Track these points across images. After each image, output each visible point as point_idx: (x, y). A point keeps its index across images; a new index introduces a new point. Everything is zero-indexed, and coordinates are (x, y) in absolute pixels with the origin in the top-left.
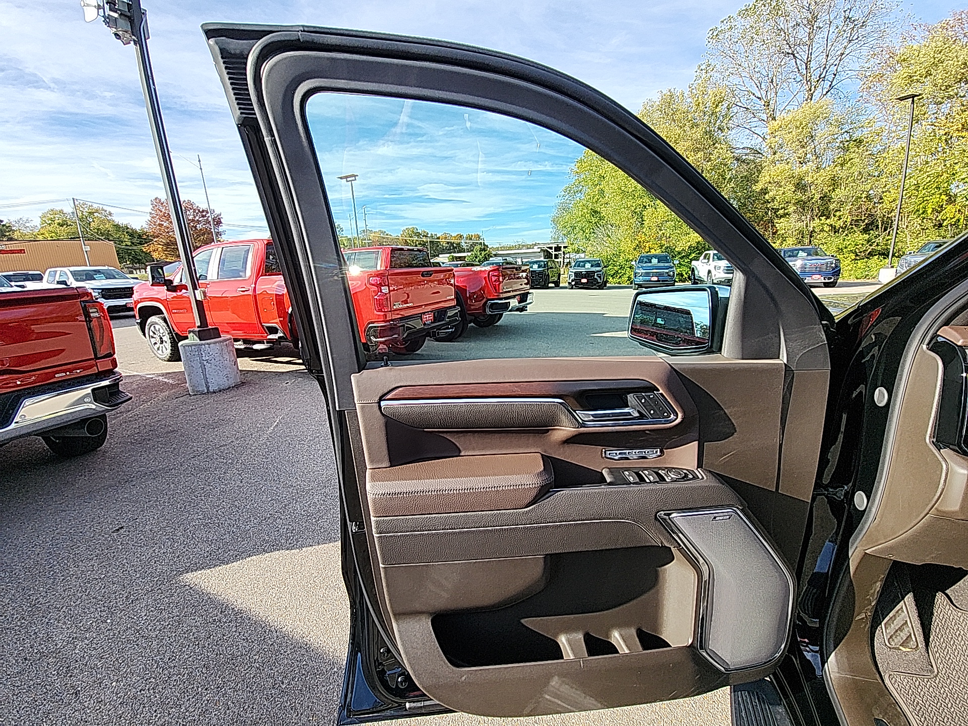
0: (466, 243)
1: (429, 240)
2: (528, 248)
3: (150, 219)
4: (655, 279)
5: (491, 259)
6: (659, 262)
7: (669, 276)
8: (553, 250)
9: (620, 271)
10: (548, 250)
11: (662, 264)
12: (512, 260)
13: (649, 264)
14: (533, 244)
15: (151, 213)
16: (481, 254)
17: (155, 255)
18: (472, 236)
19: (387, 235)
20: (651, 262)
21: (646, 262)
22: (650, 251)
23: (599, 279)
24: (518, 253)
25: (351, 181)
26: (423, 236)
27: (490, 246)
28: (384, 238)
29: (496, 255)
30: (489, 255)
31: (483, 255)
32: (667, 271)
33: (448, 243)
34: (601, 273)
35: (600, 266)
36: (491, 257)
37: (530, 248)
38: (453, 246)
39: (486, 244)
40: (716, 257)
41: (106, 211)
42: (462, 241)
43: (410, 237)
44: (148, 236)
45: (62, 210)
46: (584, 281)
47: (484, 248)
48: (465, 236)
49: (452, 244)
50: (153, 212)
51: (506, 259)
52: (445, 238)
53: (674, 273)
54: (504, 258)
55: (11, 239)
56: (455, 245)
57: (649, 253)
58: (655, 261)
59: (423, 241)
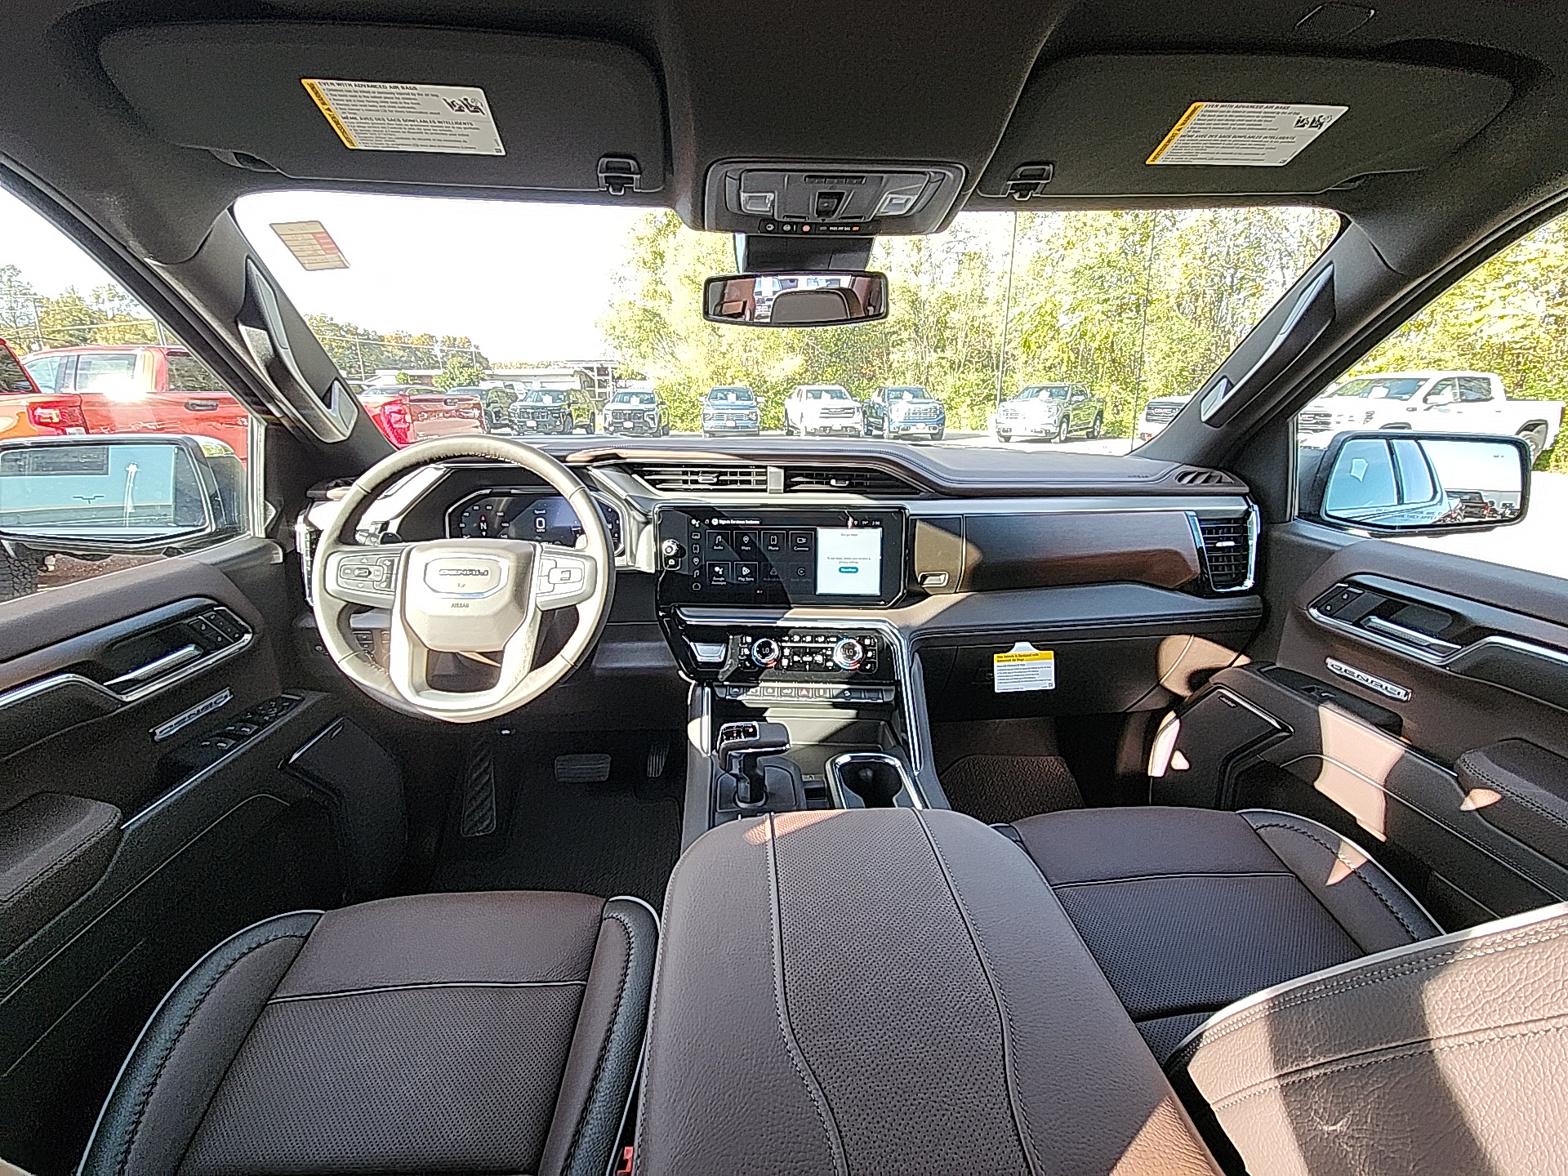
0: (442, 351)
1: (358, 341)
4: (731, 424)
6: (737, 399)
7: (750, 419)
8: (595, 373)
9: (690, 411)
10: (587, 371)
11: (739, 403)
12: (522, 385)
13: (724, 402)
16: (461, 373)
18: (456, 340)
20: (726, 399)
21: (721, 398)
22: (733, 383)
23: (651, 422)
29: (491, 376)
30: (477, 376)
31: (466, 375)
32: (747, 412)
33: (404, 349)
34: (654, 413)
35: (653, 403)
36: (483, 379)
37: (562, 367)
38: (414, 355)
40: (810, 395)
42: (436, 348)
46: (628, 424)
48: (442, 338)
49: (413, 351)
52: (397, 339)
53: (756, 415)
54: (508, 383)
56: (419, 354)
57: (732, 386)
58: (732, 397)
59: (347, 342)
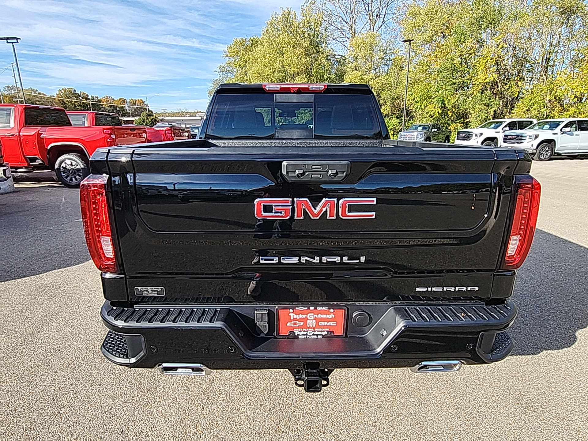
0: (129, 107)
1: (91, 102)
2: (190, 116)
5: (158, 124)
12: (176, 125)
14: (195, 112)
16: (147, 119)
18: (136, 101)
19: (39, 93)
24: (182, 120)
25: (12, 43)
26: (83, 98)
27: (154, 112)
28: (37, 97)
29: (162, 120)
30: (155, 120)
31: (150, 120)
33: (111, 106)
36: (158, 122)
37: (193, 116)
38: (116, 109)
39: (150, 109)
42: (126, 106)
43: (68, 98)
47: (150, 114)
48: (128, 101)
49: (115, 107)
51: (171, 125)
52: (107, 101)
54: (170, 123)
56: (118, 109)
59: (83, 103)
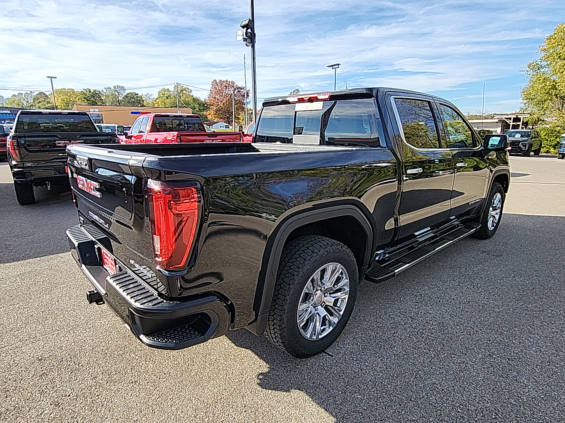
3: (210, 94)
8: (512, 121)
10: (506, 120)
15: (211, 90)
17: (209, 117)
34: (526, 142)
41: (189, 89)
44: (207, 105)
45: (168, 89)
50: (212, 89)
55: (143, 106)
